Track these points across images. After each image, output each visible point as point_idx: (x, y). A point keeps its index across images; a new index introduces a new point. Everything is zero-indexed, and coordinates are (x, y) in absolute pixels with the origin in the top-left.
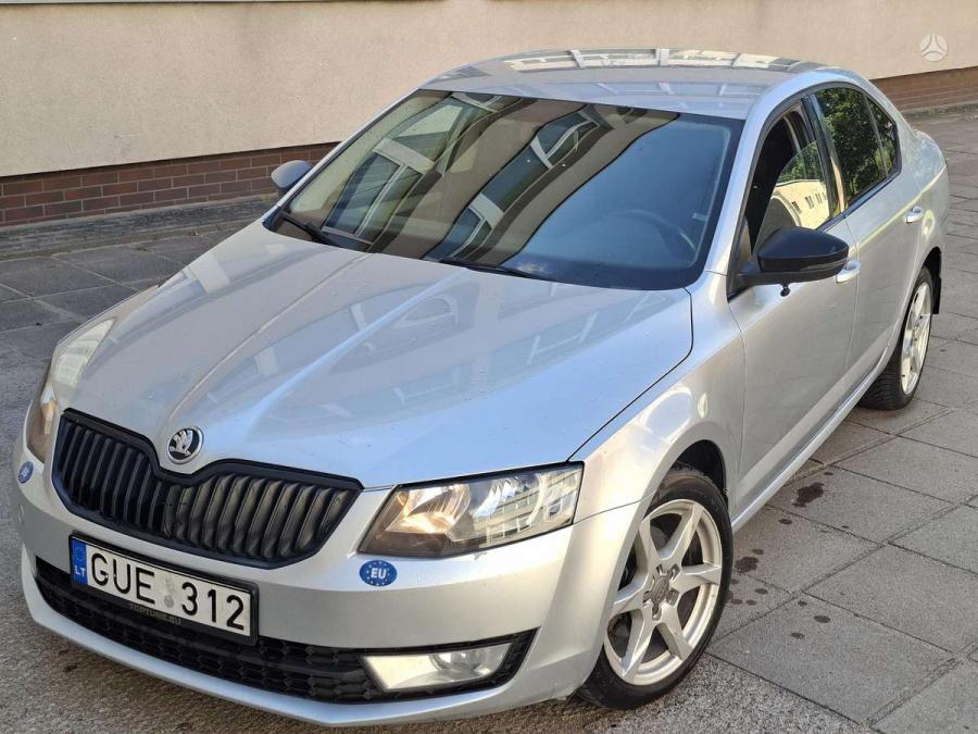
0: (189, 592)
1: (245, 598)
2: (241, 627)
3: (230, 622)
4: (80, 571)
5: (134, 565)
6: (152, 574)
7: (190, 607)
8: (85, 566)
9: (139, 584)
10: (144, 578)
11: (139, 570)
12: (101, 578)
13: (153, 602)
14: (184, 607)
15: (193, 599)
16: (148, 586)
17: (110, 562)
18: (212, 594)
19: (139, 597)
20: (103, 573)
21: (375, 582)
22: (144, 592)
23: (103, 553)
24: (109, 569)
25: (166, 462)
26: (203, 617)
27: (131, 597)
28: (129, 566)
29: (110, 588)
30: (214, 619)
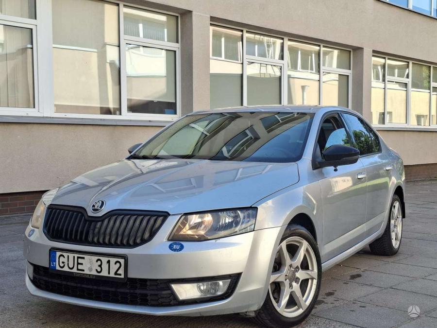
0: (99, 263)
1: (122, 261)
2: (120, 275)
3: (116, 273)
4: (53, 264)
5: (76, 256)
6: (84, 258)
7: (99, 270)
8: (55, 261)
9: (78, 264)
10: (80, 261)
11: (78, 258)
12: (62, 265)
13: (83, 270)
14: (97, 270)
15: (100, 266)
16: (82, 264)
17: (66, 257)
18: (109, 262)
19: (78, 270)
20: (63, 263)
21: (175, 250)
22: (80, 267)
23: (64, 254)
24: (65, 260)
25: (90, 213)
26: (105, 273)
27: (75, 270)
28: (74, 257)
29: (66, 269)
30: (109, 273)
